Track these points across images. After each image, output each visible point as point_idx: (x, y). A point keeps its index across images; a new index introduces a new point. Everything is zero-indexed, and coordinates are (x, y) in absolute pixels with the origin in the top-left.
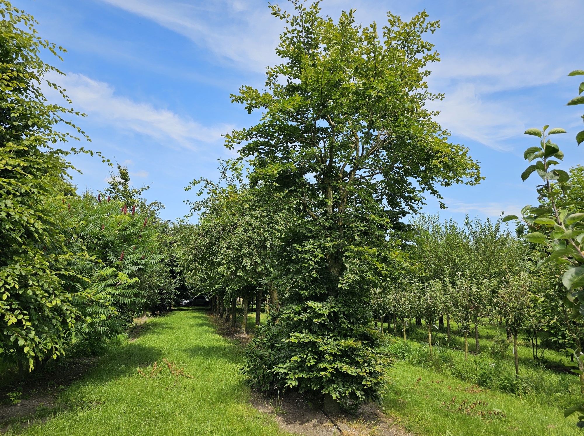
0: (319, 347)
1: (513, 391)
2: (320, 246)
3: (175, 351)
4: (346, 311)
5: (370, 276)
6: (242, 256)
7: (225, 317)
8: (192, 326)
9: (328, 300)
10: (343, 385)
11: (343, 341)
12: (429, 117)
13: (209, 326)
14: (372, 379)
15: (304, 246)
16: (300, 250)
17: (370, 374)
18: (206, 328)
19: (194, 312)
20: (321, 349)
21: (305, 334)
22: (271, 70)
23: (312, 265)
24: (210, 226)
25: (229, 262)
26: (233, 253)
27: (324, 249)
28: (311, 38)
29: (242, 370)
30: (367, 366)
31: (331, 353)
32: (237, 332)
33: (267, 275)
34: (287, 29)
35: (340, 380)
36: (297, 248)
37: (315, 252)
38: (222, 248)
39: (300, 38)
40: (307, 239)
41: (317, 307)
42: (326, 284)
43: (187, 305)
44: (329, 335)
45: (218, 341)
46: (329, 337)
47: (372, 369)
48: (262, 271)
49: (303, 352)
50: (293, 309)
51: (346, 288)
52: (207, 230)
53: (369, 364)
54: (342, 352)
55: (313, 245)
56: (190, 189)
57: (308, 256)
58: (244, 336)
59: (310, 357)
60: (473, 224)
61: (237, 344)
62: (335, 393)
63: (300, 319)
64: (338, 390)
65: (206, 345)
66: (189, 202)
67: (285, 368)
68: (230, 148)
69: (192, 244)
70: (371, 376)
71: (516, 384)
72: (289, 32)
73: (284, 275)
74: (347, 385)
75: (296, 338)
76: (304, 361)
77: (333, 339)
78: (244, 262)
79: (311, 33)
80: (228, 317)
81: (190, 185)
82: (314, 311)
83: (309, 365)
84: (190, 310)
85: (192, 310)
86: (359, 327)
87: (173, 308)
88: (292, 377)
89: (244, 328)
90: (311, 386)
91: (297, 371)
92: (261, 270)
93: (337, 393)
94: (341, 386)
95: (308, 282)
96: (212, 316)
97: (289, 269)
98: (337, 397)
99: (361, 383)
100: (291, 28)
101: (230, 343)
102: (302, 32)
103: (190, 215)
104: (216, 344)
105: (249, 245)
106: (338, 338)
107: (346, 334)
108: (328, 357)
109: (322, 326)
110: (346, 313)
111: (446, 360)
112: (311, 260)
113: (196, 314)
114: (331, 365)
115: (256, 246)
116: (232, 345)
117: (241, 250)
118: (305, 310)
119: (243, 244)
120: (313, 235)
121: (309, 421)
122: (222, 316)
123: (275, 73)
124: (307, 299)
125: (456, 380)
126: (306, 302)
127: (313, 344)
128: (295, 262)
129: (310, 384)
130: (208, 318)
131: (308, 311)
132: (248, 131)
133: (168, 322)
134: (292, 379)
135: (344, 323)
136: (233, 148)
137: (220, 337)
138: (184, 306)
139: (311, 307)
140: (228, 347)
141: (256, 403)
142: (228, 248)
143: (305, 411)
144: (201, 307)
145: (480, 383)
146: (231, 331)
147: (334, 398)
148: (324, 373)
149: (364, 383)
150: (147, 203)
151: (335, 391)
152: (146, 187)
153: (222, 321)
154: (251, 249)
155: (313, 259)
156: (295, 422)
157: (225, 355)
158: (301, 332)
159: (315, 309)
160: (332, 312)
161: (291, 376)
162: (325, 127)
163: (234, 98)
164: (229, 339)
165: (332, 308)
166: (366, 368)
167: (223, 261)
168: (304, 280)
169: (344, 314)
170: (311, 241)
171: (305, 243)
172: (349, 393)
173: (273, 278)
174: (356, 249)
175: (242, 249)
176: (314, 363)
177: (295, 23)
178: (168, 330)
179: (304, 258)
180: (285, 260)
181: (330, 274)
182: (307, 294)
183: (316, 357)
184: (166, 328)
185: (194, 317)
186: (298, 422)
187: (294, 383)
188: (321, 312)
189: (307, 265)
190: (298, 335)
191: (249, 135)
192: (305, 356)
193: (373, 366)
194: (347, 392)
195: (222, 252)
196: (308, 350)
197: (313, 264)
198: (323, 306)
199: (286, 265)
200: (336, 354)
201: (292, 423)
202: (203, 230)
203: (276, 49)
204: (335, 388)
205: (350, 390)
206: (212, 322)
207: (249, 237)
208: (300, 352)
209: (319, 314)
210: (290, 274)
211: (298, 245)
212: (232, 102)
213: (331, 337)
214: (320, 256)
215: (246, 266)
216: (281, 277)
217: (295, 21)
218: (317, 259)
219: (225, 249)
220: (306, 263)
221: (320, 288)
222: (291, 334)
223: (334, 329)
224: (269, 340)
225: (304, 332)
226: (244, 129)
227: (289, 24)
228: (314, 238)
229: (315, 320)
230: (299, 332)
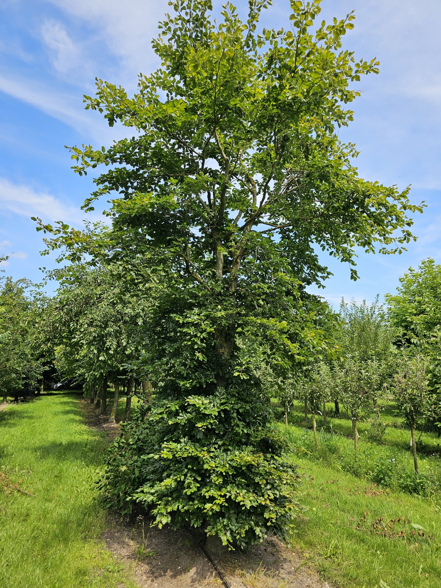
0: (204, 463)
1: (415, 490)
2: (207, 317)
3: (22, 451)
4: (241, 408)
5: (280, 359)
6: (106, 334)
7: (95, 402)
8: (56, 414)
9: (217, 393)
10: (236, 519)
11: (237, 453)
12: (346, 158)
13: (75, 413)
14: (277, 508)
15: (186, 317)
16: (181, 322)
17: (275, 500)
18: (72, 416)
19: (64, 397)
20: (206, 466)
21: (183, 444)
22: (144, 80)
23: (196, 343)
24: (68, 298)
25: (90, 342)
26: (95, 332)
27: (214, 321)
28: (201, 32)
29: (98, 483)
30: (270, 489)
31: (221, 473)
32: (106, 421)
33: (138, 359)
34: (169, 17)
35: (232, 512)
36: (177, 319)
37: (201, 325)
38: (82, 324)
39: (186, 31)
40: (191, 307)
41: (203, 404)
42: (214, 370)
43: (59, 389)
44: (217, 444)
45: (81, 434)
46: (216, 446)
47: (278, 493)
48: (132, 353)
49: (179, 471)
50: (167, 408)
51: (245, 378)
52: (65, 303)
53: (273, 485)
54: (236, 471)
55: (199, 315)
56: (48, 253)
57: (191, 331)
58: (112, 426)
59: (189, 480)
60: (348, 307)
61: (103, 437)
62: (225, 534)
63: (177, 423)
64: (230, 529)
65: (64, 440)
66: (46, 270)
67: (152, 494)
68: (80, 174)
69: (44, 320)
70: (276, 505)
71: (421, 482)
72: (171, 21)
73: (157, 358)
74: (243, 519)
75: (170, 450)
76: (180, 484)
77: (222, 448)
78: (108, 343)
79: (202, 25)
80: (98, 402)
81: (48, 249)
82: (197, 410)
83: (188, 493)
84: (60, 394)
85: (63, 394)
86: (258, 431)
87: (42, 392)
88: (163, 511)
89: (114, 417)
90: (190, 521)
91: (170, 499)
92: (130, 351)
93: (228, 533)
94: (234, 520)
95: (190, 367)
96: (83, 401)
97: (164, 350)
98: (228, 540)
99: (262, 514)
100: (174, 15)
101: (95, 436)
102: (188, 21)
103: (44, 284)
104: (77, 438)
105: (115, 322)
106: (230, 448)
107: (240, 441)
108: (216, 478)
109: (209, 432)
110: (241, 411)
111: (333, 450)
112: (196, 336)
113: (66, 399)
114: (220, 490)
115: (125, 322)
116: (97, 438)
117: (105, 328)
118: (184, 408)
119: (108, 321)
120: (199, 303)
121: (186, 570)
122: (92, 402)
123: (150, 85)
124: (188, 393)
125: (349, 476)
126: (187, 396)
127: (195, 460)
128: (172, 340)
129: (189, 518)
130: (78, 403)
131: (189, 410)
132: (109, 151)
133: (30, 410)
134: (162, 514)
135: (238, 426)
136: (86, 173)
137: (84, 427)
138: (56, 390)
139: (194, 405)
140: (91, 442)
141: (112, 537)
142: (91, 324)
143: (180, 549)
144: (73, 391)
145: (378, 480)
146: (99, 420)
147: (225, 543)
148: (211, 505)
149: (266, 515)
150: (14, 280)
151: (225, 529)
152: (5, 257)
153: (93, 406)
154: (119, 326)
155: (199, 335)
156: (165, 572)
157: (84, 456)
158: (178, 441)
159: (199, 408)
160: (222, 410)
161: (161, 508)
162: (213, 169)
163: (89, 102)
164: (94, 429)
165: (222, 404)
166: (269, 492)
167: (82, 341)
168: (185, 365)
169: (238, 413)
170: (196, 310)
171: (187, 312)
172: (246, 531)
173: (142, 363)
174: (259, 321)
175: (106, 326)
176: (195, 489)
177: (180, 7)
178: (26, 420)
179: (186, 334)
180: (159, 337)
181: (219, 356)
182: (188, 385)
183: (199, 479)
184: (23, 418)
185: (62, 403)
186: (169, 573)
187: (165, 520)
188: (207, 412)
189: (189, 343)
190: (173, 445)
191: (110, 157)
192: (183, 478)
193: (279, 488)
194: (243, 531)
195: (82, 330)
196: (186, 467)
197: (199, 343)
198: (210, 403)
199: (160, 344)
200: (227, 473)
201: (161, 576)
202: (61, 302)
203: (153, 42)
204: (225, 526)
205: (247, 527)
206: (81, 408)
207: (118, 311)
208: (176, 471)
209: (204, 414)
210: (165, 357)
211: (178, 316)
212: (87, 108)
213: (220, 447)
214: (209, 330)
215: (110, 349)
216: (152, 361)
217: (180, 3)
218: (204, 335)
219: (86, 326)
220: (189, 340)
221: (206, 376)
222: (163, 446)
223: (224, 435)
224: (137, 442)
225: (182, 440)
226: (103, 148)
227: (172, 6)
228: (200, 306)
229: (199, 425)
230: (175, 442)
